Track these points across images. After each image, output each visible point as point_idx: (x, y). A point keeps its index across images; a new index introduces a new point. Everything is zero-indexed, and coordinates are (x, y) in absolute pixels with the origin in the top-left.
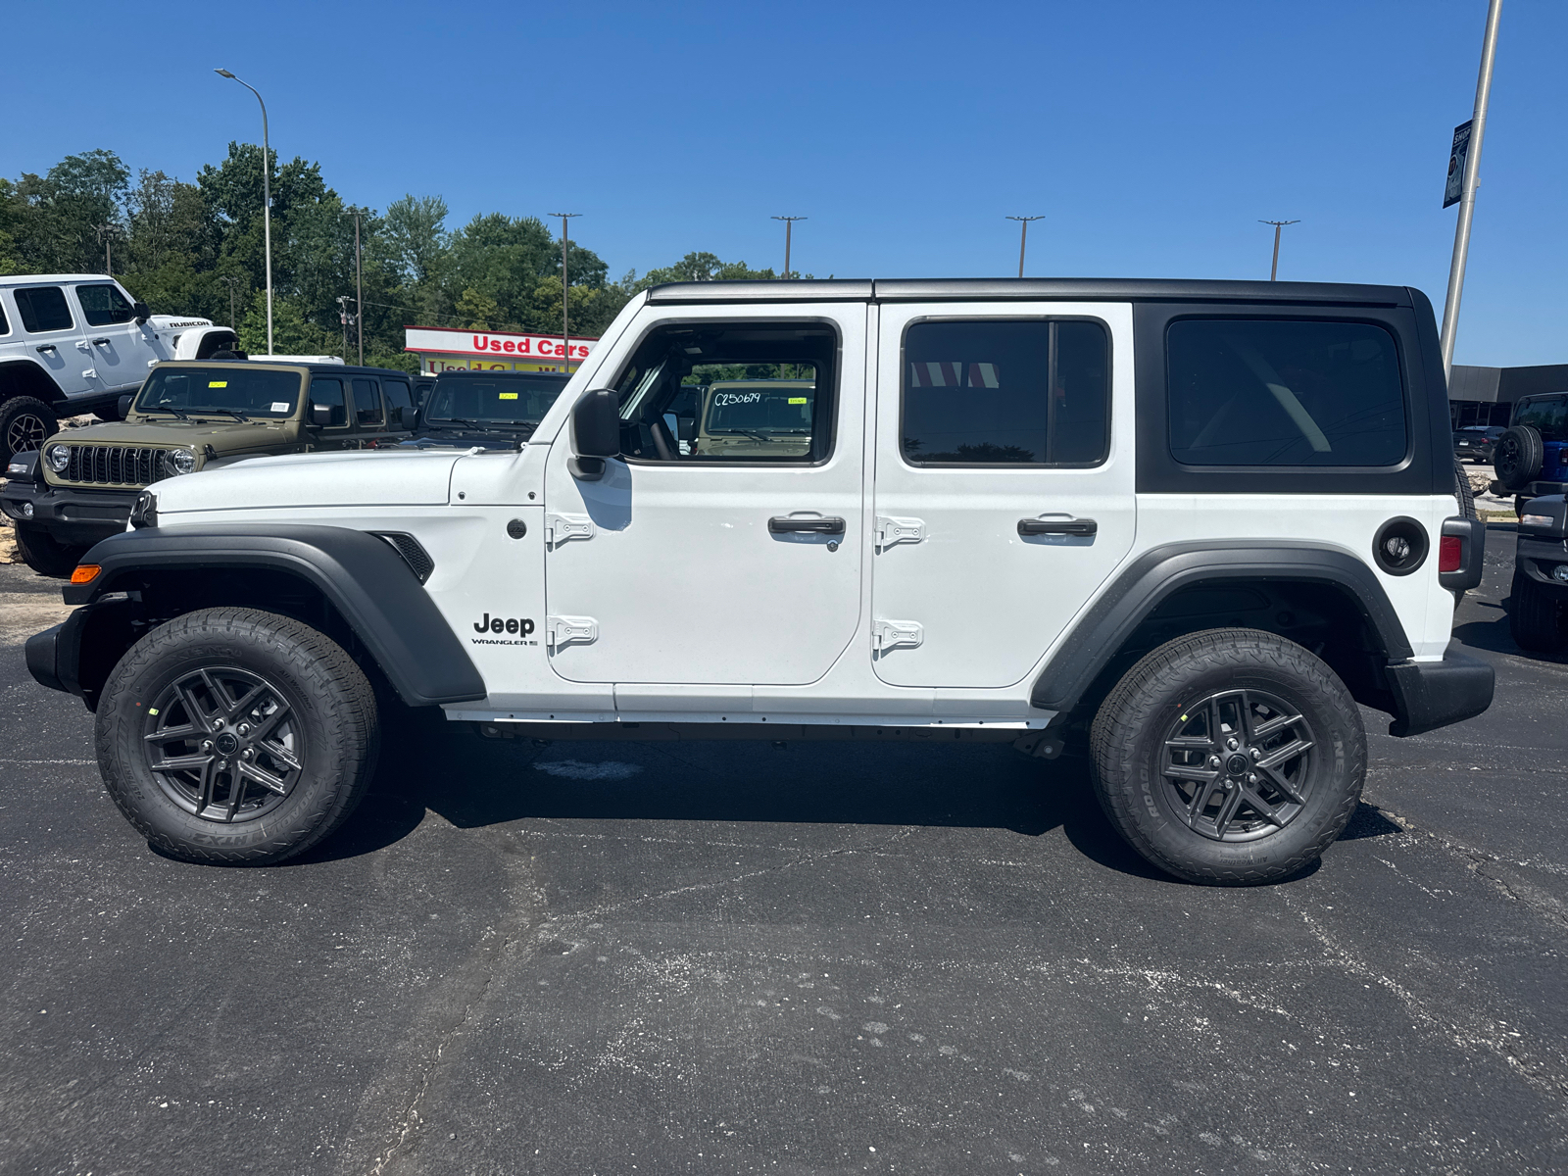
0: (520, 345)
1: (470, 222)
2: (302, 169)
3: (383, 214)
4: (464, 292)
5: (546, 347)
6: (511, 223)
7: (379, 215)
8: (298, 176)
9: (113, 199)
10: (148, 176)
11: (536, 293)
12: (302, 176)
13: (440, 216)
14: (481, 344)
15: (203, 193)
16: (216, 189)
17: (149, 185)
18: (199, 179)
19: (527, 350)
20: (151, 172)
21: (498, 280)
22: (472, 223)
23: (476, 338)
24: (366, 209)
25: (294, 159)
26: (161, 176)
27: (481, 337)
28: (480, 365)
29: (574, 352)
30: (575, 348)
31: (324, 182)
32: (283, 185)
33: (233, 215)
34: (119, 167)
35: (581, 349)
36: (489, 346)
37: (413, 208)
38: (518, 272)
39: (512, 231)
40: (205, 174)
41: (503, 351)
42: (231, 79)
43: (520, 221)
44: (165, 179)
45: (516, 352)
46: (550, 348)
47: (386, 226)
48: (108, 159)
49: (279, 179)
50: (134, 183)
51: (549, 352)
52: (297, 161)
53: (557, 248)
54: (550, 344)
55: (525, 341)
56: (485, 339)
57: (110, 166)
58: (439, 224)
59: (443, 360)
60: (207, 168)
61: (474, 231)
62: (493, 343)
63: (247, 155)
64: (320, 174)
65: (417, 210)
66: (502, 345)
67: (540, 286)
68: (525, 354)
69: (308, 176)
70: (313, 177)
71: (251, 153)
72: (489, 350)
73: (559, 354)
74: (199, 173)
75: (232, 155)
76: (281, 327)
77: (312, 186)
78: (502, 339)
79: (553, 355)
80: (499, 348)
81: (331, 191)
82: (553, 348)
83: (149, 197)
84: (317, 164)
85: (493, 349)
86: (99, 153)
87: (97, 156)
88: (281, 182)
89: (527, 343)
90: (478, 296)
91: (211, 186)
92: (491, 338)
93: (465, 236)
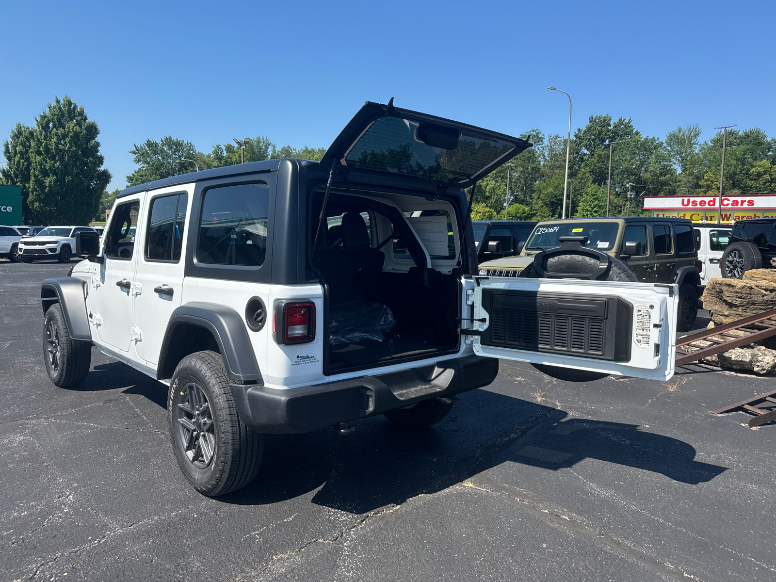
0: (710, 202)
1: (714, 136)
2: (623, 123)
3: (663, 139)
4: (705, 175)
5: (725, 202)
6: (740, 133)
7: (660, 140)
8: (620, 127)
9: (537, 150)
10: (552, 138)
11: (751, 171)
12: (622, 126)
13: (696, 135)
14: (686, 203)
15: (576, 141)
16: (582, 139)
17: (552, 142)
18: (575, 135)
19: (714, 204)
20: (552, 136)
21: (728, 166)
22: (716, 136)
23: (683, 200)
24: (654, 138)
25: (619, 119)
26: (557, 137)
27: (686, 199)
28: (685, 215)
29: (744, 203)
30: (745, 201)
31: (633, 128)
32: (612, 133)
33: (588, 150)
34: (540, 136)
35: (749, 202)
36: (691, 203)
37: (681, 134)
38: (742, 161)
39: (740, 137)
40: (578, 133)
41: (698, 206)
42: (555, 90)
43: (747, 131)
44: (559, 138)
45: (707, 206)
46: (728, 202)
47: (664, 145)
48: (536, 133)
49: (611, 130)
50: (546, 142)
51: (728, 204)
52: (620, 120)
53: (769, 144)
54: (728, 200)
55: (712, 200)
56: (689, 200)
57: (537, 136)
58: (695, 140)
59: (664, 213)
60: (579, 130)
61: (717, 141)
62: (693, 202)
63: (598, 120)
64: (632, 124)
65: (683, 134)
66: (698, 203)
67: (755, 166)
68: (712, 207)
69: (625, 126)
70: (628, 126)
71: (599, 119)
72: (690, 206)
73: (734, 206)
74: (575, 133)
75: (590, 122)
76: (599, 201)
77: (627, 131)
78: (699, 199)
79: (730, 206)
80: (697, 205)
81: (637, 131)
82: (730, 202)
83: (551, 147)
84: (630, 119)
85: (692, 205)
86: (533, 131)
87: (532, 132)
88: (611, 131)
89: (714, 201)
90: (714, 176)
91: (579, 138)
92: (692, 199)
93: (711, 144)
